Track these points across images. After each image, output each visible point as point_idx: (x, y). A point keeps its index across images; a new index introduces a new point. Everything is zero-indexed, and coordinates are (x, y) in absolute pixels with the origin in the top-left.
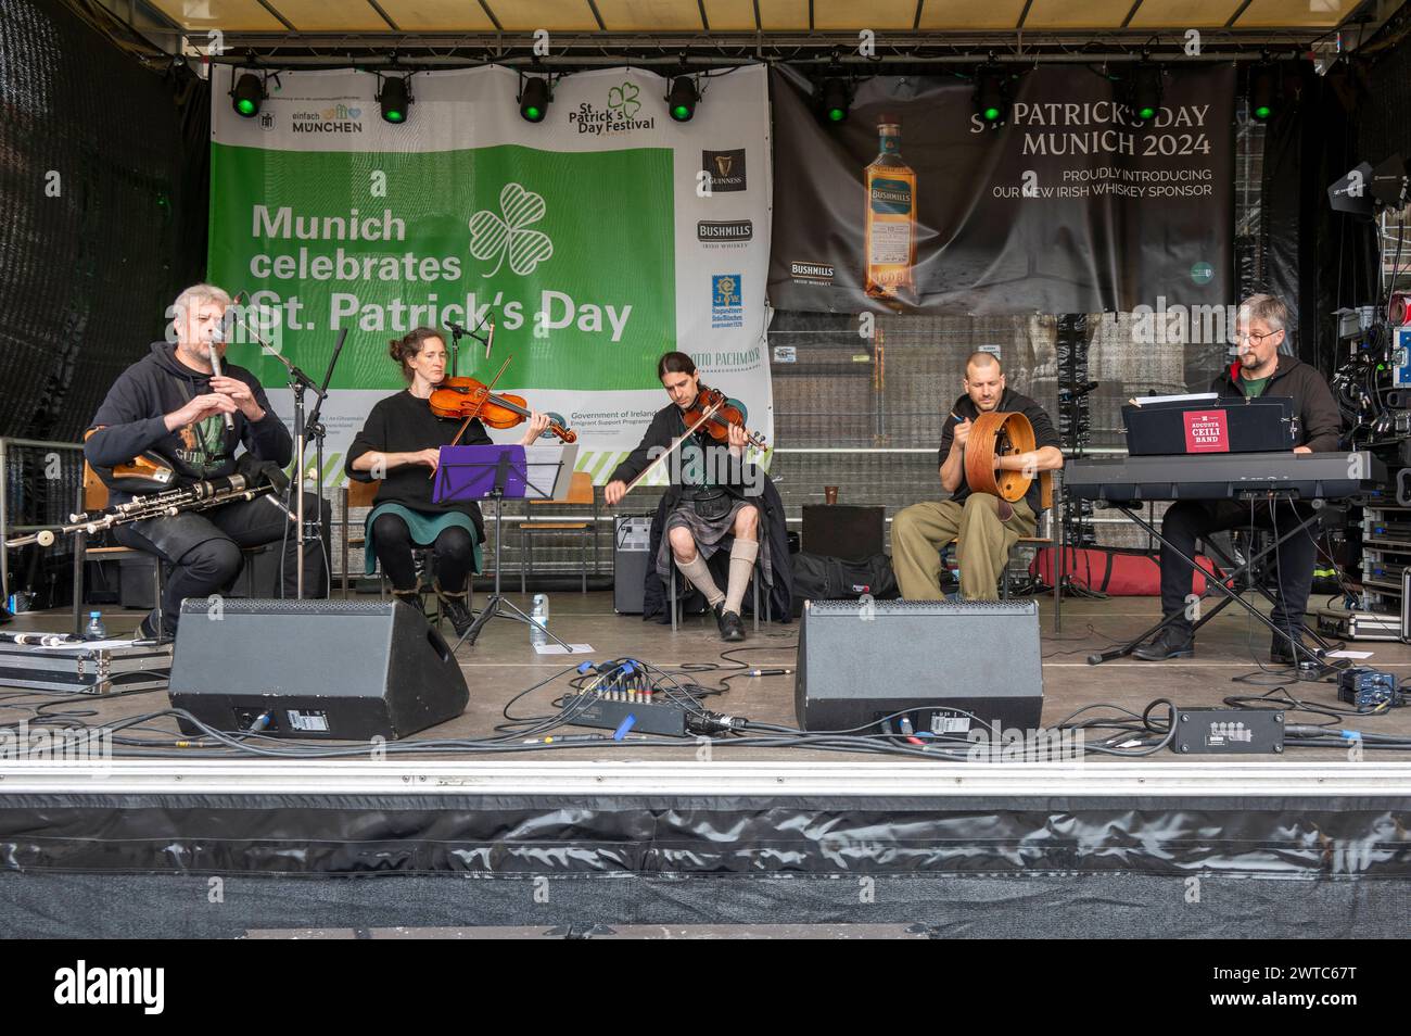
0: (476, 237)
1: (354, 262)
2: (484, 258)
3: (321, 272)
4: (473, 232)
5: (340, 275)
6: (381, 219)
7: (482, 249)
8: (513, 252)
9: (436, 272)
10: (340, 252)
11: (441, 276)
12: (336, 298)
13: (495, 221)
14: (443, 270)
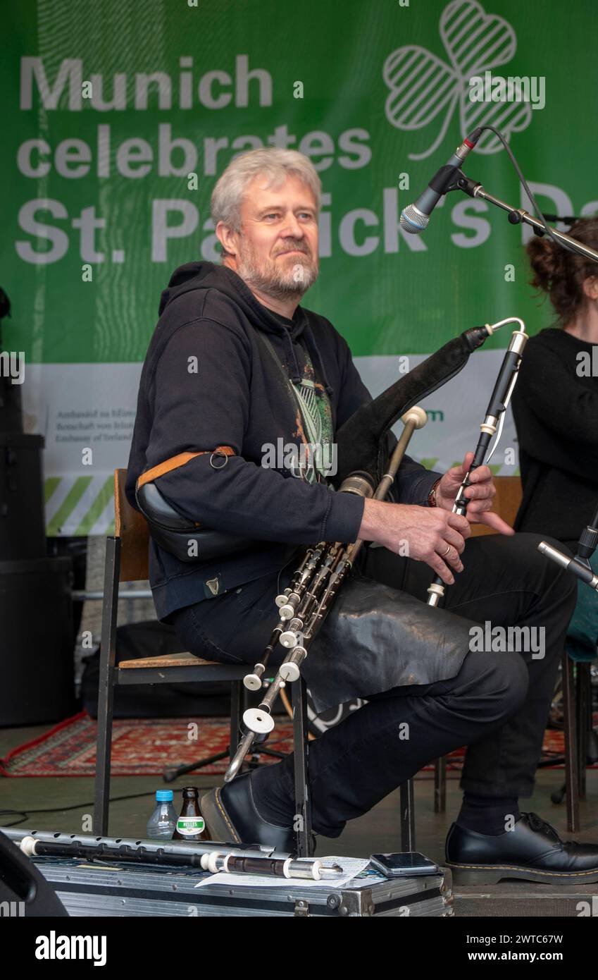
0: (395, 92)
1: (188, 146)
2: (412, 126)
3: (134, 166)
4: (390, 84)
5: (166, 169)
6: (232, 73)
7: (408, 112)
8: (468, 115)
9: (327, 156)
10: (165, 130)
11: (336, 164)
12: (160, 208)
13: (430, 63)
14: (338, 152)
